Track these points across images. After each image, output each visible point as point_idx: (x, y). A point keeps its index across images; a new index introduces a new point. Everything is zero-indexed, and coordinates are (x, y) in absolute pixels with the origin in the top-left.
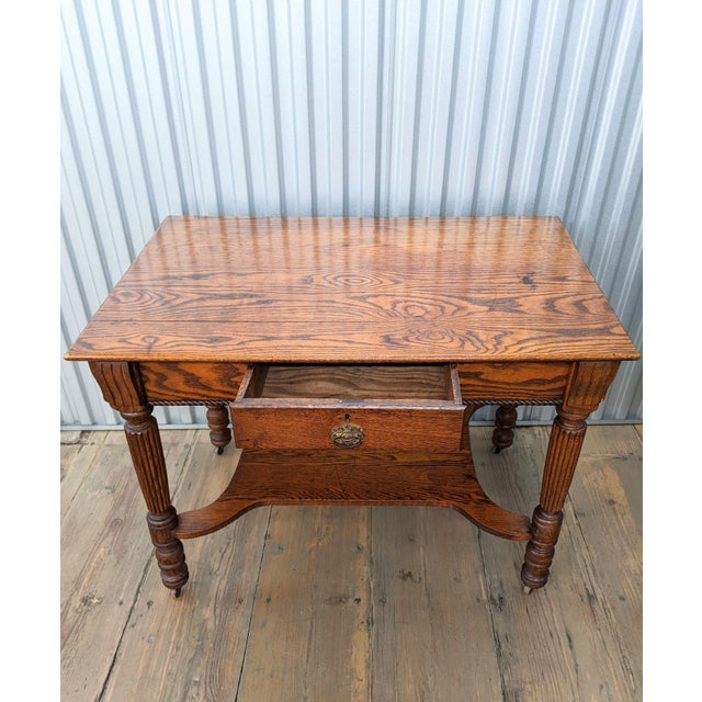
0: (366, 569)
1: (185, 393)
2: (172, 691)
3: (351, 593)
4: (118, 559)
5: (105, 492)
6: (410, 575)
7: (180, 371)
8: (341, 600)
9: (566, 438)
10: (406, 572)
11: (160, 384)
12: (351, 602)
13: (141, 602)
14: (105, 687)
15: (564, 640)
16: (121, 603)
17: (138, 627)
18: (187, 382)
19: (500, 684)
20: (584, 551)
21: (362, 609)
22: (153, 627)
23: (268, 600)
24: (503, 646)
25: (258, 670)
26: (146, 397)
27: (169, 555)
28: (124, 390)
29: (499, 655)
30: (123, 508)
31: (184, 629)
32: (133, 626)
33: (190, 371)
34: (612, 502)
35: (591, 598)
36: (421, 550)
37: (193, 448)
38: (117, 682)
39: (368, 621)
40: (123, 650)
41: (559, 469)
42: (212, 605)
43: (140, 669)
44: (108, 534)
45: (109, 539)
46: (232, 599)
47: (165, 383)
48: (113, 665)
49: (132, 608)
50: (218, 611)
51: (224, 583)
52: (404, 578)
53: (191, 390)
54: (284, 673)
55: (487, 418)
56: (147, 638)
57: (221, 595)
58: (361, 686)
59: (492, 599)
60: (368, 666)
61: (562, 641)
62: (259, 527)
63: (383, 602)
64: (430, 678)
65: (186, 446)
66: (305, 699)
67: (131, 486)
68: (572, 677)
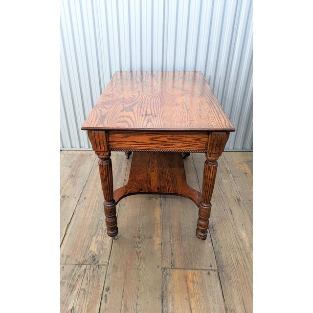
2: (94, 222)
4: (74, 186)
5: (68, 167)
8: (151, 198)
12: (154, 199)
13: (82, 198)
14: (71, 221)
15: (229, 212)
16: (75, 198)
17: (81, 204)
20: (236, 187)
21: (158, 201)
22: (87, 205)
30: (74, 172)
34: (246, 173)
35: (239, 200)
38: (75, 219)
39: (160, 205)
40: (77, 210)
43: (83, 216)
45: (70, 180)
48: (73, 215)
49: (79, 199)
54: (132, 218)
56: (84, 207)
58: (159, 222)
60: (161, 217)
63: (165, 199)
64: (182, 221)
66: (139, 225)
67: (77, 166)
68: (232, 221)
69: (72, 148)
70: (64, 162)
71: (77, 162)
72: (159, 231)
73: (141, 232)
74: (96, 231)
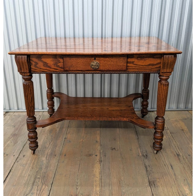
0: (99, 147)
1: (43, 69)
2: (30, 180)
3: (94, 154)
4: (14, 145)
5: (11, 127)
6: (114, 149)
7: (42, 61)
8: (90, 155)
9: (163, 86)
10: (113, 148)
11: (35, 66)
12: (94, 156)
13: (21, 155)
15: (170, 167)
16: (14, 156)
17: (19, 162)
18: (44, 65)
19: (147, 179)
20: (175, 143)
21: (98, 158)
22: (24, 162)
23: (65, 155)
24: (148, 168)
25: (61, 174)
26: (31, 70)
27: (32, 135)
28: (25, 66)
29: (147, 171)
30: (17, 131)
31: (35, 163)
32: (17, 162)
33: (45, 61)
34: (183, 130)
35: (178, 155)
36: (118, 142)
37: (42, 116)
38: (10, 177)
39: (100, 161)
40: (13, 168)
41: (161, 98)
42: (45, 156)
43: (19, 174)
44: (12, 137)
45: (12, 139)
46: (53, 155)
47: (37, 66)
48: (9, 173)
49: (18, 157)
50: (47, 158)
51: (50, 150)
52: (112, 149)
53: (45, 68)
54: (70, 175)
55: (139, 108)
56: (22, 165)
57: (49, 154)
58: (98, 179)
59: (143, 155)
60: (100, 174)
61: (169, 167)
62: (63, 136)
63: (105, 156)
64: (122, 177)
65: (40, 116)
66: (77, 183)
67: (21, 126)
68: (174, 177)
69: (18, 109)
70: (8, 122)
71: (21, 123)
72: (98, 189)
73: (78, 190)
74: (31, 190)
